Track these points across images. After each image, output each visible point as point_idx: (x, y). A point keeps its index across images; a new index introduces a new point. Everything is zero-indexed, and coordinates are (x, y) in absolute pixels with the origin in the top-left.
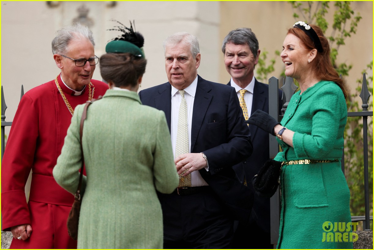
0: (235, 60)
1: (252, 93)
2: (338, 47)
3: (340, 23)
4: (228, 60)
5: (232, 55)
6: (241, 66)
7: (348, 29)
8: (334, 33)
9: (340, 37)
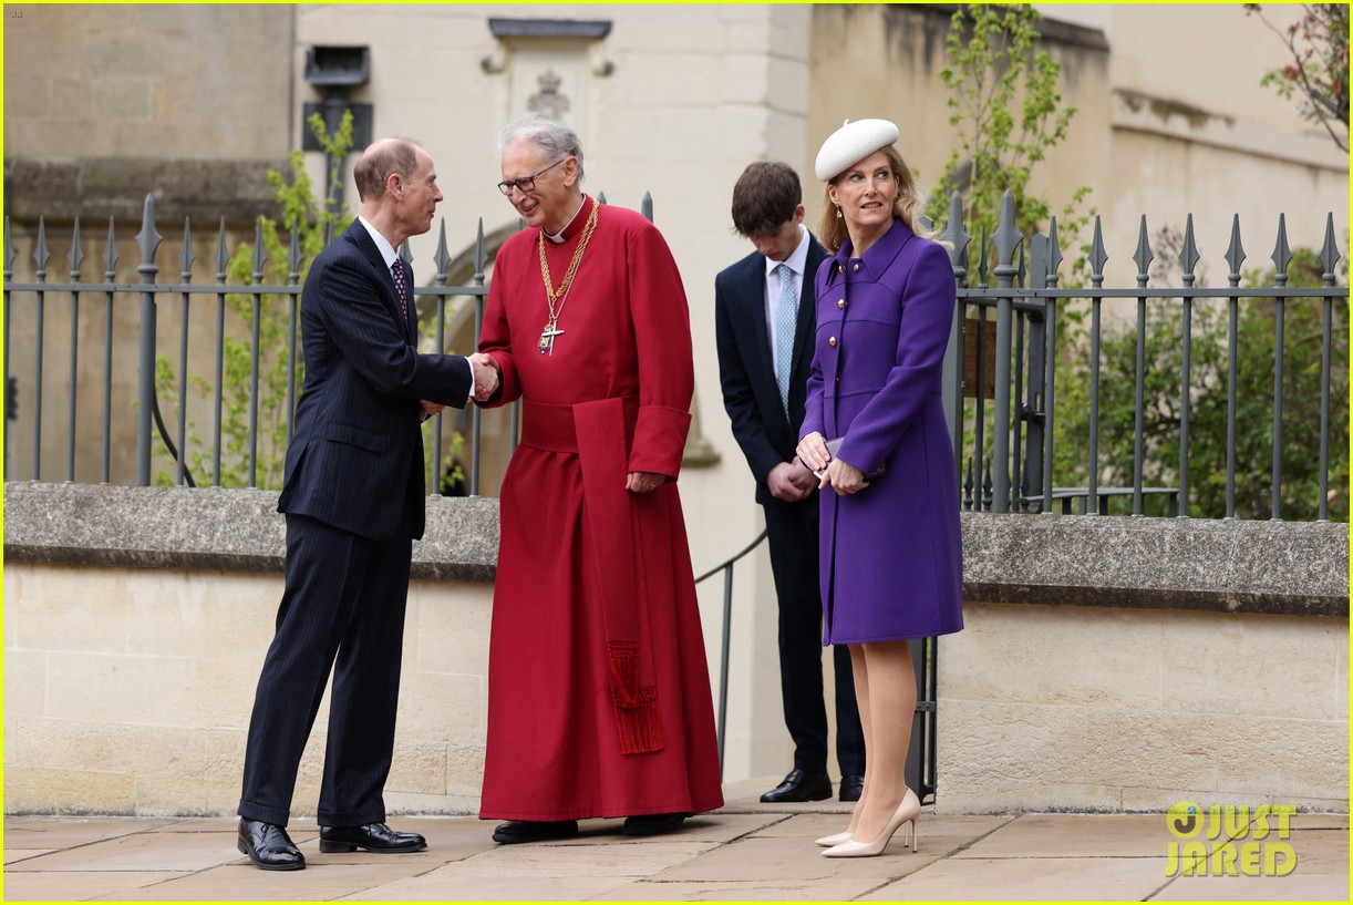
2: (1032, 164)
3: (1034, 118)
7: (1050, 132)
8: (1023, 138)
9: (1036, 146)
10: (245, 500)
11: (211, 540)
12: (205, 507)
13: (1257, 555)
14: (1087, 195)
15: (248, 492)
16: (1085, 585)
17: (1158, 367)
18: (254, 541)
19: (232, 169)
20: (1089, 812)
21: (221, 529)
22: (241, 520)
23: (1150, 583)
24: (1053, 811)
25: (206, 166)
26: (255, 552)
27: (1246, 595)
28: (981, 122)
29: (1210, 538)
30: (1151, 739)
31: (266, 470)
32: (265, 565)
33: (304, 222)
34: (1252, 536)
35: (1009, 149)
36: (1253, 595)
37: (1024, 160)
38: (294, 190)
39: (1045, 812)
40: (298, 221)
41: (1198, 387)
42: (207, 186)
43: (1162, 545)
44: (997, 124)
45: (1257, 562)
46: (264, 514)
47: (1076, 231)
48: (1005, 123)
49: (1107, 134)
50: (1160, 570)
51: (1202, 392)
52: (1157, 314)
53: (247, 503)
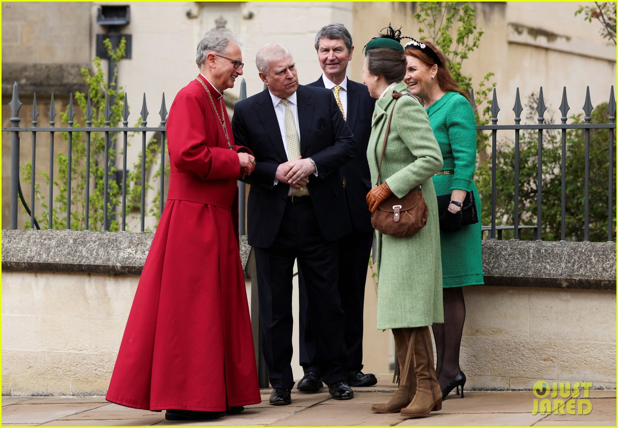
0: (330, 55)
1: (345, 90)
2: (462, 60)
3: (463, 38)
4: (323, 56)
5: (327, 50)
6: (336, 61)
7: (471, 44)
8: (457, 47)
9: (464, 51)
10: (65, 236)
11: (48, 256)
12: (45, 239)
13: (577, 259)
14: (491, 76)
15: (66, 232)
16: (490, 275)
17: (530, 164)
18: (70, 256)
19: (61, 68)
20: (493, 390)
21: (53, 251)
22: (63, 246)
23: (522, 274)
24: (474, 389)
25: (47, 67)
26: (70, 262)
27: (571, 279)
28: (435, 40)
29: (553, 251)
30: (523, 353)
31: (79, 220)
32: (75, 268)
33: (99, 95)
34: (574, 249)
35: (450, 54)
36: (575, 280)
37: (458, 59)
38: (94, 78)
39: (471, 390)
40: (96, 94)
41: (550, 174)
42: (48, 77)
43: (529, 254)
44: (444, 41)
45: (577, 263)
46: (74, 243)
47: (486, 95)
48: (448, 40)
49: (506, 46)
50: (528, 267)
51: (553, 177)
52: (529, 138)
53: (66, 237)
